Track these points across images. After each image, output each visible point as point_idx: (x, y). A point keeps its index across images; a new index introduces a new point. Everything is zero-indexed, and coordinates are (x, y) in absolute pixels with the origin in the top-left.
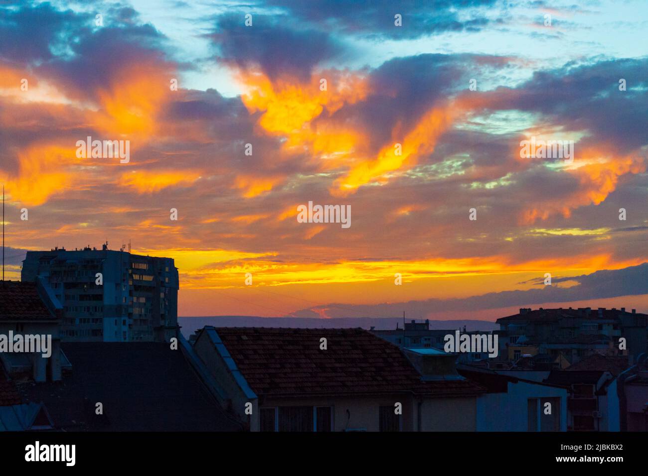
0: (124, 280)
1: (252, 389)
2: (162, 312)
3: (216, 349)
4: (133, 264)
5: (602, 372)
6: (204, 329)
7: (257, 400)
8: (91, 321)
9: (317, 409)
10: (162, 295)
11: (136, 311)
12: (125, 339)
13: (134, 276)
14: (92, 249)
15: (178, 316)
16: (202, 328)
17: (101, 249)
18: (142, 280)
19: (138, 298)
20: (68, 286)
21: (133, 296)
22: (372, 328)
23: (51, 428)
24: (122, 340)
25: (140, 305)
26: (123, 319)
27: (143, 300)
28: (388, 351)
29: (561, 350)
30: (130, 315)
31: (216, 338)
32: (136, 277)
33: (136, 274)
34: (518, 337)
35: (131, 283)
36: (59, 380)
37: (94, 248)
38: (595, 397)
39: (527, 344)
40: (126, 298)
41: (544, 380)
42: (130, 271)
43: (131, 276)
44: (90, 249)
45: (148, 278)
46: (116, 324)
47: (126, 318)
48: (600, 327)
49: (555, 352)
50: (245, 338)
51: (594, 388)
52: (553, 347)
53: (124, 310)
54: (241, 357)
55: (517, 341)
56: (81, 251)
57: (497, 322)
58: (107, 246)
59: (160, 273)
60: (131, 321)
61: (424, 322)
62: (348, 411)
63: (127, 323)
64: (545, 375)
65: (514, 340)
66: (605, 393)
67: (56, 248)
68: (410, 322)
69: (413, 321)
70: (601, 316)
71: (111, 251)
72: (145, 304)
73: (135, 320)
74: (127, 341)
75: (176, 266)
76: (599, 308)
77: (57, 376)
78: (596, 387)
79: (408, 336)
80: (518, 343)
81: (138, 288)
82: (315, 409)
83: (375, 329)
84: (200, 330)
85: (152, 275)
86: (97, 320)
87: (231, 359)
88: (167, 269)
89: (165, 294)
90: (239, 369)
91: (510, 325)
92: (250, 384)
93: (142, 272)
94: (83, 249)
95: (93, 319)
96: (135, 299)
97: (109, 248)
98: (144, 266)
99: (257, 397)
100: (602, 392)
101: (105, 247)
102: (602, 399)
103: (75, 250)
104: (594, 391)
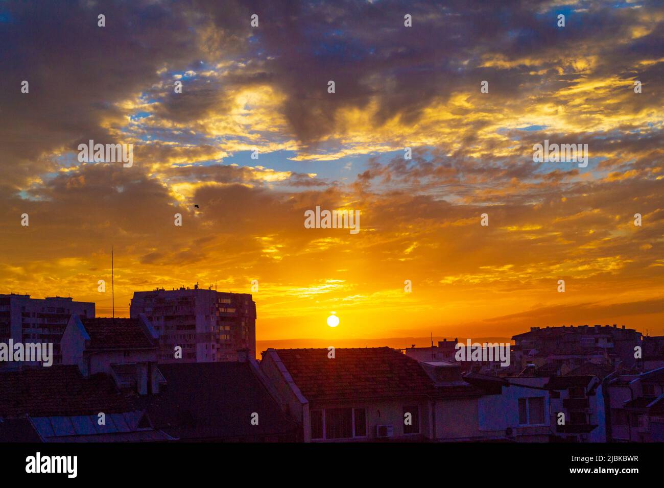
0: (212, 313)
1: (304, 396)
2: (243, 338)
3: (276, 366)
4: (219, 300)
5: (591, 377)
6: (267, 351)
7: (308, 404)
8: (186, 345)
9: (355, 410)
10: (243, 324)
11: (222, 337)
12: (214, 359)
13: (220, 309)
14: (186, 289)
15: (257, 340)
16: (265, 350)
17: (194, 288)
18: (227, 313)
19: (224, 327)
20: (168, 318)
21: (219, 325)
22: (413, 346)
23: (152, 429)
24: (212, 361)
25: (225, 332)
26: (212, 343)
27: (228, 328)
28: (409, 364)
29: (564, 360)
30: (218, 341)
31: (276, 358)
32: (222, 310)
33: (221, 307)
34: (530, 351)
35: (218, 315)
36: (158, 393)
37: (188, 288)
38: (586, 397)
39: (536, 356)
40: (214, 327)
41: (545, 385)
42: (217, 306)
43: (218, 309)
44: (185, 289)
45: (231, 311)
46: (206, 348)
47: (215, 343)
48: (597, 341)
49: (560, 362)
50: (298, 357)
51: (585, 389)
52: (559, 357)
53: (212, 336)
54: (294, 371)
55: (530, 353)
56: (177, 290)
57: (512, 339)
58: (198, 286)
59: (241, 306)
60: (219, 346)
61: (454, 340)
62: (378, 411)
63: (216, 347)
64: (546, 380)
65: (526, 353)
66: (594, 394)
67: (157, 289)
68: (443, 341)
69: (445, 340)
70: (597, 332)
71: (201, 290)
72: (229, 331)
73: (222, 345)
74: (215, 361)
75: (253, 300)
76: (595, 326)
77: (155, 390)
78: (587, 389)
79: (441, 352)
80: (530, 355)
81: (223, 319)
82: (353, 410)
83: (415, 347)
84: (264, 352)
85: (234, 308)
86: (191, 345)
87: (288, 373)
88: (246, 303)
89: (246, 324)
90: (295, 381)
91: (523, 341)
92: (302, 392)
93: (227, 306)
94: (179, 289)
95: (188, 345)
96: (221, 328)
97: (199, 287)
98: (228, 301)
99: (308, 402)
100: (592, 393)
101: (196, 286)
102: (591, 398)
103: (172, 290)
104: (585, 392)
